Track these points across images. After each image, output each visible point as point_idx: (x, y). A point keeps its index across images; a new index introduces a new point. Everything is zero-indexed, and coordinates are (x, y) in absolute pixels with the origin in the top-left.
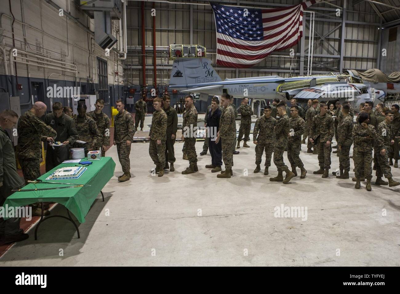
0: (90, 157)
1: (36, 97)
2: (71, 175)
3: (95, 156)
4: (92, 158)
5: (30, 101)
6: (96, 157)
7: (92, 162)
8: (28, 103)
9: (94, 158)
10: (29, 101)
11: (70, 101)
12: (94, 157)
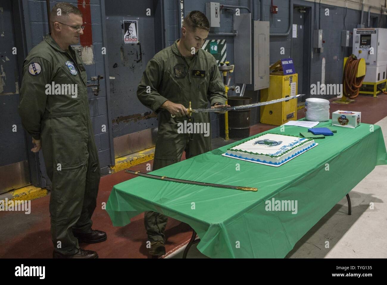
0: (337, 120)
1: (301, 28)
2: (267, 155)
3: (345, 119)
4: (340, 122)
5: (289, 31)
6: (348, 121)
7: (335, 132)
8: (286, 34)
9: (344, 124)
10: (287, 31)
11: (349, 36)
12: (343, 121)
